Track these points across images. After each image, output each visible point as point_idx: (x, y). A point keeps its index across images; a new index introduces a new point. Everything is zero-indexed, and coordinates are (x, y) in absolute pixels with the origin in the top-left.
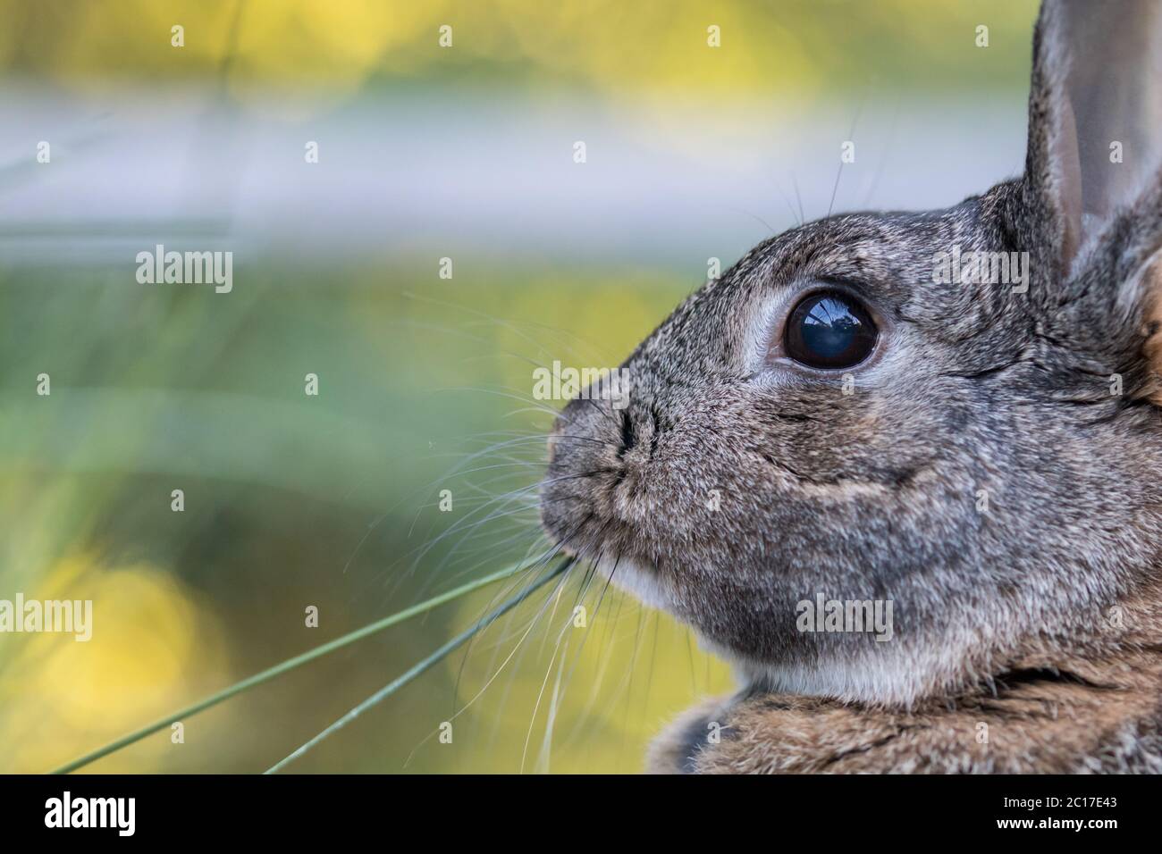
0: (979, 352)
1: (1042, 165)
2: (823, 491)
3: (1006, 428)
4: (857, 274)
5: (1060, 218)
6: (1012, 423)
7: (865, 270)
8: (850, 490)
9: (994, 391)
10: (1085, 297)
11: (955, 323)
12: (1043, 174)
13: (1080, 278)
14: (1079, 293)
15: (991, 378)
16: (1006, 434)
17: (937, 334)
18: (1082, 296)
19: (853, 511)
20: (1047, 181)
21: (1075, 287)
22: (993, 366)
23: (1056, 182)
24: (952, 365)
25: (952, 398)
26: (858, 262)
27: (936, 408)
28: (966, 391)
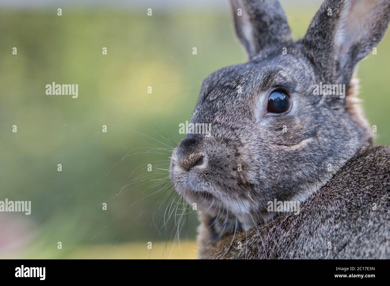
2: (297, 147)
8: (304, 143)
24: (308, 103)
25: (311, 112)
26: (285, 78)
27: (310, 115)
28: (313, 109)
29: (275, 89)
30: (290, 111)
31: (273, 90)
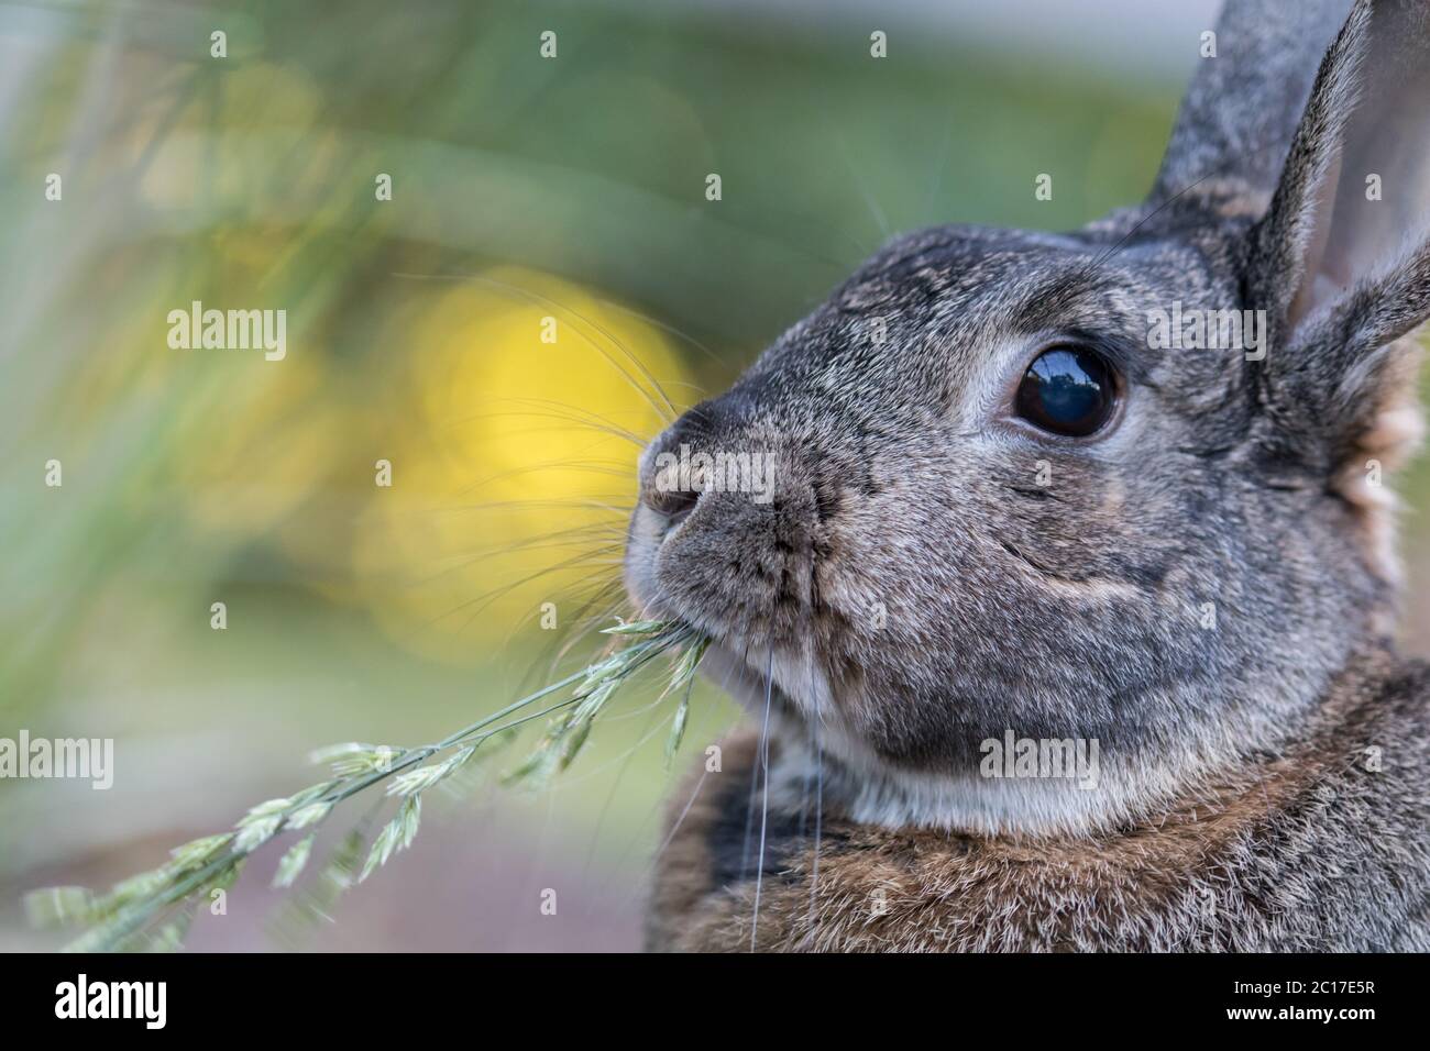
0: (1215, 430)
1: (1292, 208)
2: (1073, 591)
3: (1236, 520)
4: (1116, 331)
5: (1295, 277)
6: (1240, 514)
7: (1128, 328)
8: (1103, 591)
9: (1224, 474)
10: (1305, 372)
11: (1199, 393)
12: (1292, 219)
13: (1302, 349)
14: (1298, 366)
15: (1222, 458)
16: (1238, 527)
17: (1176, 404)
18: (1301, 370)
19: (1108, 616)
20: (1295, 227)
21: (1296, 358)
22: (1224, 446)
23: (1303, 233)
24: (1185, 441)
25: (1186, 481)
26: (1119, 318)
27: (1175, 492)
28: (1198, 472)
29: (1067, 339)
30: (1099, 441)
31: (1059, 339)
